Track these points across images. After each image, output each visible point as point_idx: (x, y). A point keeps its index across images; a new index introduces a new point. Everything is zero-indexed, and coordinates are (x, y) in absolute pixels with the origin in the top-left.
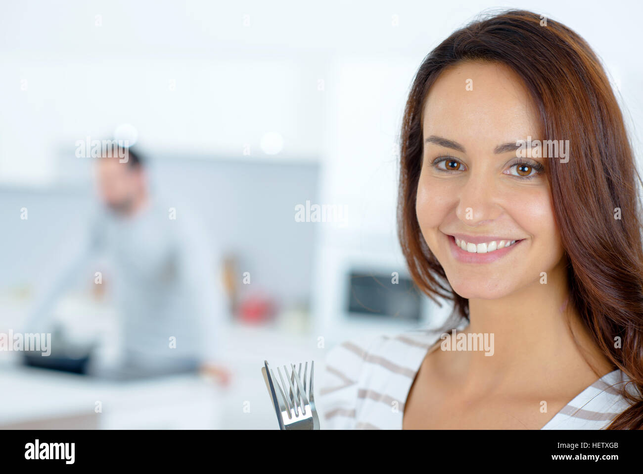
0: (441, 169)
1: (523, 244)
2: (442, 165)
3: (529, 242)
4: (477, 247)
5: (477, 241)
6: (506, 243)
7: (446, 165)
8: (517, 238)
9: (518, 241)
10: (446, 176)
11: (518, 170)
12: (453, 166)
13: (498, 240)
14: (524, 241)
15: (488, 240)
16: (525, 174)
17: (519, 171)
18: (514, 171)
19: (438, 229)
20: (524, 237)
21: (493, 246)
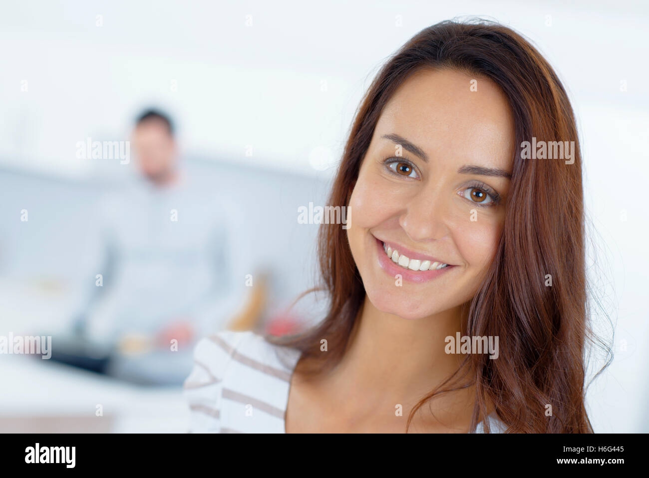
0: (392, 171)
1: (455, 270)
2: (393, 166)
3: (461, 270)
4: (409, 263)
5: (412, 256)
6: (438, 265)
7: (398, 168)
8: (451, 263)
9: (449, 266)
10: (396, 179)
11: (471, 194)
12: (404, 170)
13: (432, 260)
14: (457, 268)
15: (423, 258)
16: (479, 200)
17: (473, 196)
18: (468, 195)
19: (370, 231)
20: (458, 264)
21: (426, 265)
